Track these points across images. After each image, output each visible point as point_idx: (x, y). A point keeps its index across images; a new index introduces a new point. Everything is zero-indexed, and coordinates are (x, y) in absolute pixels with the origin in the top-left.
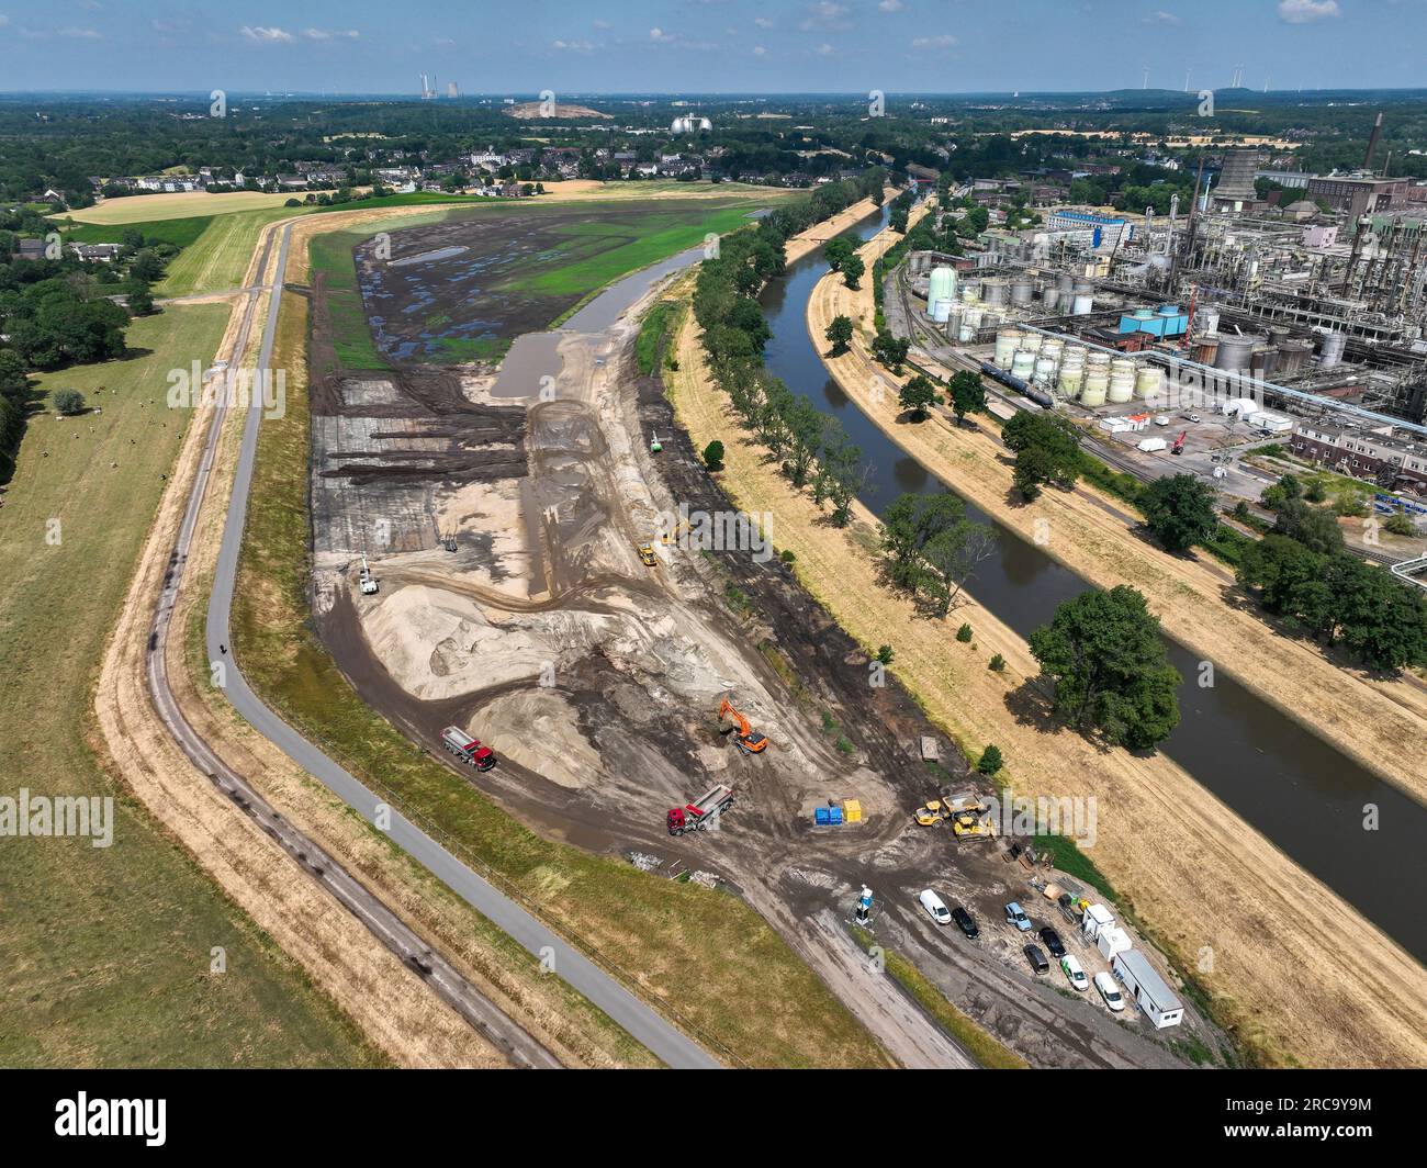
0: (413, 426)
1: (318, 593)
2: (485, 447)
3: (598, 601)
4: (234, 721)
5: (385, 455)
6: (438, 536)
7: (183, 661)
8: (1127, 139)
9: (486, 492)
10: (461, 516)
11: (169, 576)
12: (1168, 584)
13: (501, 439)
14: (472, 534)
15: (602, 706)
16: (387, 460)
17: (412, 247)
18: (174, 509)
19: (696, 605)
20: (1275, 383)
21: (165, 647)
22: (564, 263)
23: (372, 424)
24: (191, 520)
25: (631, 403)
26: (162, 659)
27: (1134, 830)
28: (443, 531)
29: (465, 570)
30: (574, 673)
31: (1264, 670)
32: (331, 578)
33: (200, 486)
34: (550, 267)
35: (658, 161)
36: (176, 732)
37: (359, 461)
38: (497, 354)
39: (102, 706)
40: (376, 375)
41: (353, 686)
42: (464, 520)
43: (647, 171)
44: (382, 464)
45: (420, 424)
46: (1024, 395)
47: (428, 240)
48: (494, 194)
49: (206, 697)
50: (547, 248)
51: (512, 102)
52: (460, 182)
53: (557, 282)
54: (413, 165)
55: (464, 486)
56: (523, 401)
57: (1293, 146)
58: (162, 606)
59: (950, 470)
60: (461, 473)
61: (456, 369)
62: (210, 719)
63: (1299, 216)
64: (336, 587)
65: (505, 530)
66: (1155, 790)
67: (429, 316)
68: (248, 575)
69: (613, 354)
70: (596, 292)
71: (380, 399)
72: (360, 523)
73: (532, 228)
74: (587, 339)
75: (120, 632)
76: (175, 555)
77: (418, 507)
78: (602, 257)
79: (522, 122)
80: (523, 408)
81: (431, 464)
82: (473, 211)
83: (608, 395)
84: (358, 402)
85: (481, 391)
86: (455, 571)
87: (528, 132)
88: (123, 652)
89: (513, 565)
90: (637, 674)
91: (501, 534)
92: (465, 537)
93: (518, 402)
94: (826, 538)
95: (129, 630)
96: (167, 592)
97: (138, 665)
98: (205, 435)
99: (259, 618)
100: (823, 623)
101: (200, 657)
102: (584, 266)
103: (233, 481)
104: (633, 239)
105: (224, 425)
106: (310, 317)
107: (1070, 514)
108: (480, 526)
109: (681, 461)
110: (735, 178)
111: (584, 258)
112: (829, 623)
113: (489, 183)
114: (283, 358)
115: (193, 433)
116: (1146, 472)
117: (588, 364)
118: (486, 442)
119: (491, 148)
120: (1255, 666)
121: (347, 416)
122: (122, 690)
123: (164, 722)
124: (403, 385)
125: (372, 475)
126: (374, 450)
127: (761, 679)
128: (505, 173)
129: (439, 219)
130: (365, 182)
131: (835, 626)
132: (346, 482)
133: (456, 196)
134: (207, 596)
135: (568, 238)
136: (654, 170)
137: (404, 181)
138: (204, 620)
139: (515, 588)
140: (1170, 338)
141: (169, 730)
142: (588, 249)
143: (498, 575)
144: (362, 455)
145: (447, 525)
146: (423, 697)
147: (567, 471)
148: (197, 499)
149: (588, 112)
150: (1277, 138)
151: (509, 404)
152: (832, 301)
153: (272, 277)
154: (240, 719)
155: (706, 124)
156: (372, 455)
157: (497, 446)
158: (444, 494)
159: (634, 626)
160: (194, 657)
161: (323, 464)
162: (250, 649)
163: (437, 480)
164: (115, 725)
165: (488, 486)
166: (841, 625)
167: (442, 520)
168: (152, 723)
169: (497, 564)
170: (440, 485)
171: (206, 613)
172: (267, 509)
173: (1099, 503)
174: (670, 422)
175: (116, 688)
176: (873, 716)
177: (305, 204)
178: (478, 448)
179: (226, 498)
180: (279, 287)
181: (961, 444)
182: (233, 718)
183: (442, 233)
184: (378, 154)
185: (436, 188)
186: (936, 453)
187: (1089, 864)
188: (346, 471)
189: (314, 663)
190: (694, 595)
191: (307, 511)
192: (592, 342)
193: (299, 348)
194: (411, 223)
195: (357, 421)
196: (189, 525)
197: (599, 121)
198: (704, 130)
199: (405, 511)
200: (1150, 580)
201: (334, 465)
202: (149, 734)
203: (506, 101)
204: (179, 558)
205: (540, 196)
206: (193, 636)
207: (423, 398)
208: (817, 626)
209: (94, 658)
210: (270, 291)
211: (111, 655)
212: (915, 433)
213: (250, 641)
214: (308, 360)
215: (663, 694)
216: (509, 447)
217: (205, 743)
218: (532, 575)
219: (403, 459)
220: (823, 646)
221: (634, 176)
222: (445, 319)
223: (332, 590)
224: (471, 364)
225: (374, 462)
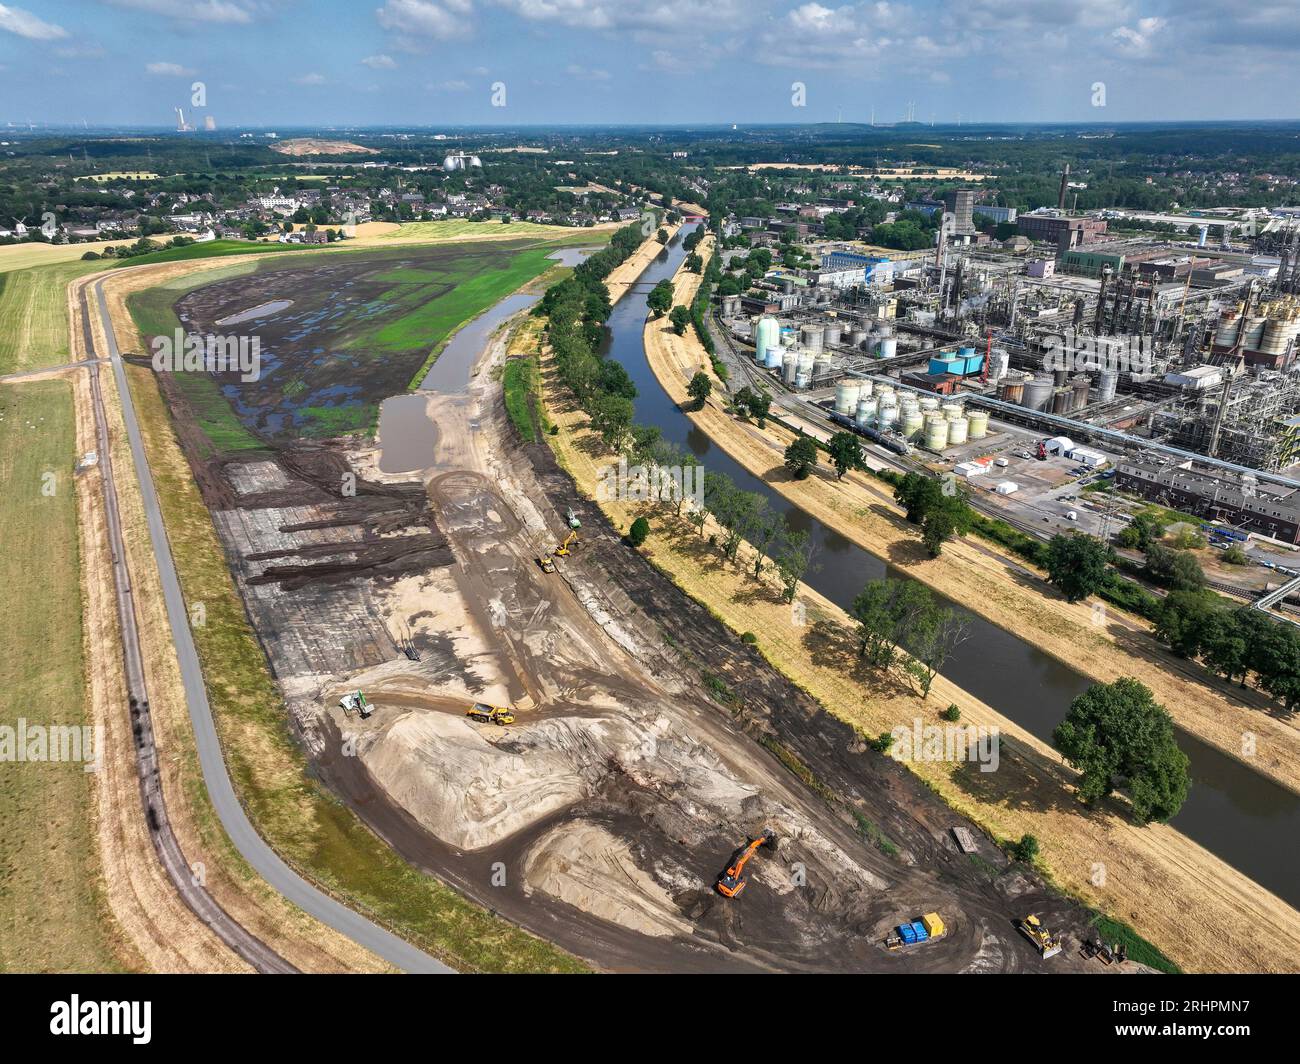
0: (318, 514)
1: (303, 730)
2: (400, 533)
3: (583, 703)
4: (289, 913)
5: (303, 551)
6: (395, 643)
7: (199, 841)
8: (844, 172)
9: (422, 587)
10: (407, 617)
11: (138, 731)
12: (1087, 636)
13: (413, 522)
14: (428, 637)
15: (646, 833)
16: (308, 557)
17: (234, 303)
18: (107, 643)
19: (681, 699)
20: (1073, 418)
21: (168, 823)
22: (396, 315)
23: (275, 515)
24: (133, 656)
25: (527, 470)
26: (171, 841)
27: (1182, 911)
28: (397, 637)
29: (438, 681)
30: (604, 796)
31: (1199, 718)
32: (309, 709)
33: (127, 613)
34: (383, 320)
35: (444, 202)
36: (225, 935)
37: (279, 561)
38: (370, 422)
39: (120, 910)
40: (256, 456)
41: (387, 843)
42: (413, 620)
43: (436, 211)
44: (305, 563)
45: (324, 510)
46: (877, 443)
47: (248, 292)
48: (298, 241)
49: (246, 886)
50: (371, 299)
51: (274, 135)
52: (259, 229)
53: (397, 337)
54: (205, 211)
55: (396, 580)
56: (416, 476)
57: (979, 177)
58: (145, 771)
59: (848, 527)
60: (389, 565)
61: (334, 444)
62: (260, 913)
63: (1017, 248)
64: (319, 719)
65: (459, 628)
66: (1183, 865)
67: (283, 383)
68: (228, 721)
69: (483, 417)
70: (438, 349)
71: (272, 484)
72: (311, 637)
73: (348, 276)
74: (451, 401)
75: (104, 808)
76: (133, 703)
77: (360, 610)
78: (431, 306)
79: (292, 158)
80: (420, 484)
81: (353, 557)
82: (283, 260)
83: (497, 463)
84: (251, 490)
85: (369, 465)
86: (429, 683)
87: (303, 171)
88: (119, 835)
89: (484, 669)
90: (663, 789)
91: (456, 634)
92: (422, 640)
93: (412, 476)
94: (779, 615)
95: (116, 805)
96: (143, 752)
97: (147, 851)
98: (107, 544)
99: (260, 775)
100: (812, 709)
101: (217, 834)
102: (414, 319)
103: (164, 602)
104: (451, 287)
105: (125, 533)
106: (161, 391)
107: (976, 570)
108: (434, 627)
109: (603, 537)
110: (523, 217)
111: (412, 309)
112: (817, 708)
113: (288, 228)
114: (157, 445)
115: (90, 541)
116: (1012, 516)
117: (464, 428)
118: (399, 527)
119: (276, 189)
120: (1189, 713)
121: (249, 508)
122: (139, 888)
123: (208, 924)
124: (288, 465)
125: (299, 578)
126: (290, 547)
127: (778, 777)
128: (300, 217)
129: (251, 270)
130: (159, 230)
131: (822, 712)
132: (276, 588)
133: (259, 244)
134: (193, 754)
135: (388, 287)
136: (444, 210)
137: (202, 230)
138: (202, 785)
139: (495, 696)
140: (971, 375)
141: (216, 934)
142: (413, 298)
143: (475, 684)
144: (280, 554)
145: (398, 628)
146: (467, 847)
147: (493, 552)
148: (130, 629)
149: (355, 148)
150: (962, 170)
151: (403, 481)
152: (669, 350)
153: (105, 347)
154: (295, 911)
155: (476, 162)
156: (291, 553)
157: (411, 531)
158: (380, 592)
159: (630, 729)
160: (211, 835)
161: (245, 569)
162: (269, 816)
163: (367, 576)
164: (146, 933)
165: (420, 579)
166: (829, 710)
167: (391, 623)
168: (194, 926)
169: (468, 670)
170: (371, 581)
171: (200, 775)
172: (214, 633)
173: (988, 553)
174: (575, 492)
175: (130, 884)
176: (898, 809)
177: (104, 257)
178: (393, 535)
179: (165, 626)
180: (118, 359)
181: (851, 501)
182: (286, 909)
183: (259, 285)
184: (161, 199)
185: (234, 236)
186: (829, 510)
187: (1155, 950)
188: (271, 575)
189: (335, 819)
190: (676, 688)
191: (251, 629)
192: (458, 404)
193: (166, 430)
194: (224, 275)
195: (259, 513)
196: (134, 663)
197: (369, 158)
198: (475, 167)
199: (349, 618)
200: (1070, 632)
201: (256, 569)
202: (195, 942)
203: (269, 135)
204: (139, 706)
205: (344, 242)
206: (199, 807)
207: (313, 479)
208: (807, 714)
209: (84, 845)
210: (109, 364)
211: (104, 837)
212: (803, 490)
213: (263, 805)
214: (179, 442)
215: (697, 809)
216: (425, 531)
217: (263, 945)
218: (506, 680)
219: (323, 554)
220: (821, 734)
221: (427, 218)
222: (301, 386)
223: (316, 724)
224: (348, 437)
225: (295, 561)
